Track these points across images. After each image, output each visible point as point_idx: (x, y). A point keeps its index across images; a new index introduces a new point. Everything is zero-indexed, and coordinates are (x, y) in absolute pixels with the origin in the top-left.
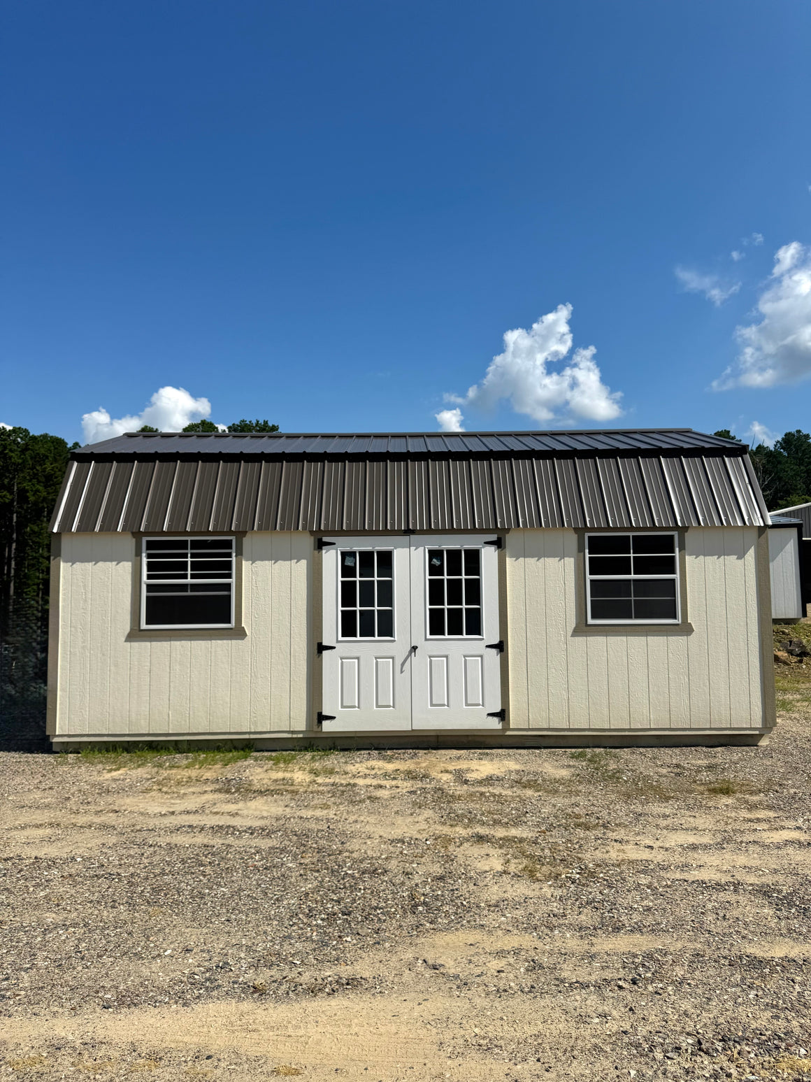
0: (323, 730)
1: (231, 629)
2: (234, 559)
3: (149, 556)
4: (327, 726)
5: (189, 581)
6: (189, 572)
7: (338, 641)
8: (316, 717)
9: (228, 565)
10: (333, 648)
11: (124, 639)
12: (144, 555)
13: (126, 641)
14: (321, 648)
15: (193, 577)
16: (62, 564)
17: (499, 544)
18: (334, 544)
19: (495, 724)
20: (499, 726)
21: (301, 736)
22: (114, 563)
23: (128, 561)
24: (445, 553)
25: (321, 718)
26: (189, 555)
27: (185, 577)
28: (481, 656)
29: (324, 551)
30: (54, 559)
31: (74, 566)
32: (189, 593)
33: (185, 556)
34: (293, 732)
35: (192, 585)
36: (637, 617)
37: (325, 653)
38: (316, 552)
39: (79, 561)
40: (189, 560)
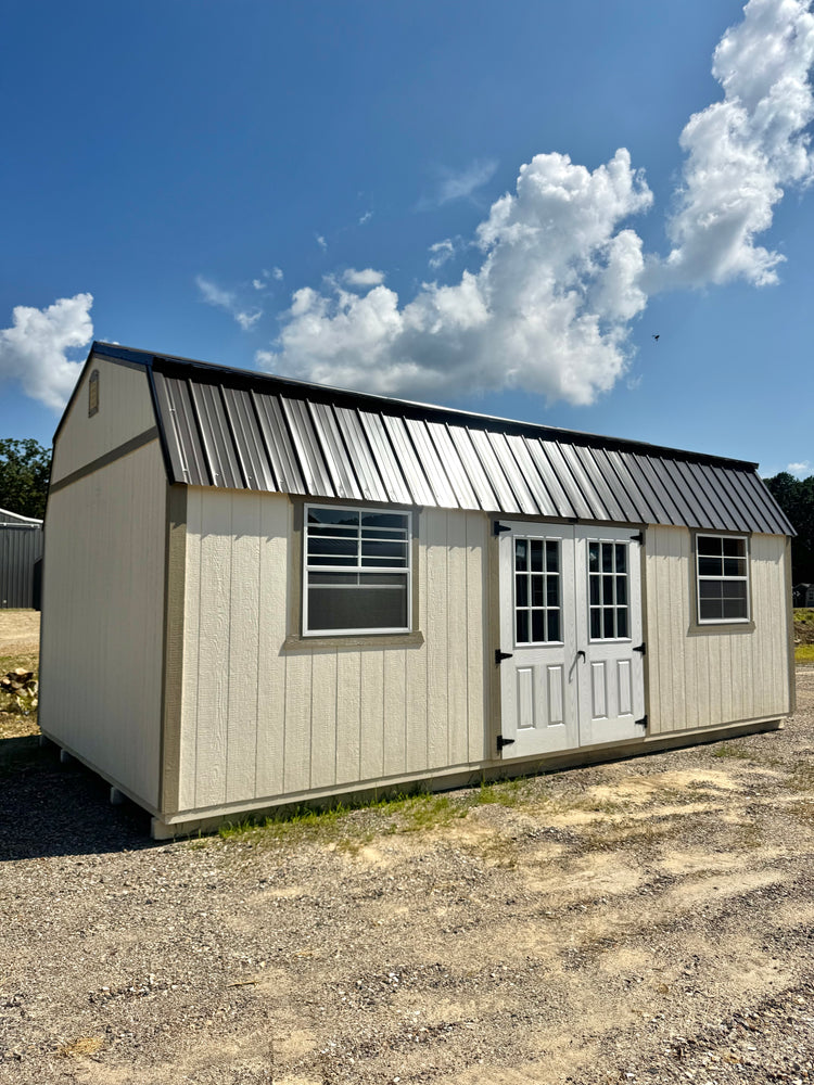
0: (504, 758)
1: (407, 634)
2: (410, 542)
3: (311, 531)
4: (508, 753)
5: (360, 568)
6: (360, 557)
7: (515, 648)
8: (495, 742)
9: (401, 550)
10: (510, 656)
11: (277, 652)
12: (306, 529)
13: (280, 655)
14: (500, 656)
15: (365, 563)
16: (189, 536)
17: (640, 539)
18: (509, 529)
19: (639, 732)
20: (643, 734)
21: (477, 768)
22: (264, 539)
23: (283, 537)
24: (601, 546)
25: (502, 742)
26: (360, 533)
27: (354, 562)
28: (630, 660)
29: (500, 538)
30: (175, 527)
31: (205, 539)
32: (359, 586)
33: (354, 533)
34: (470, 764)
35: (362, 574)
36: (726, 616)
37: (504, 662)
38: (493, 538)
39: (212, 533)
40: (360, 539)
